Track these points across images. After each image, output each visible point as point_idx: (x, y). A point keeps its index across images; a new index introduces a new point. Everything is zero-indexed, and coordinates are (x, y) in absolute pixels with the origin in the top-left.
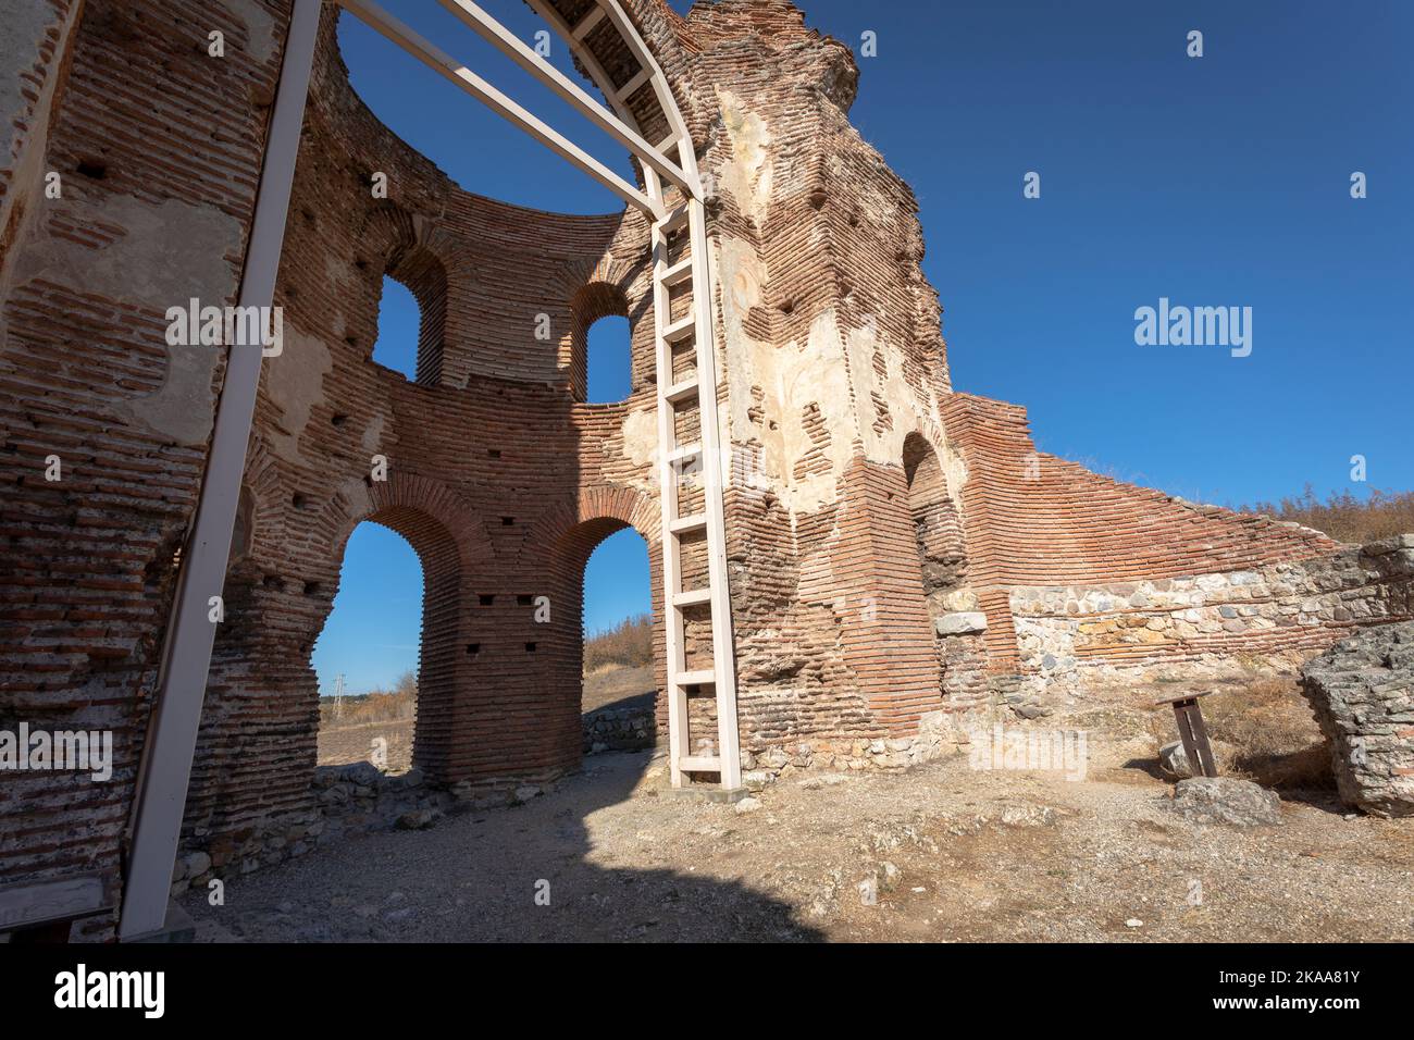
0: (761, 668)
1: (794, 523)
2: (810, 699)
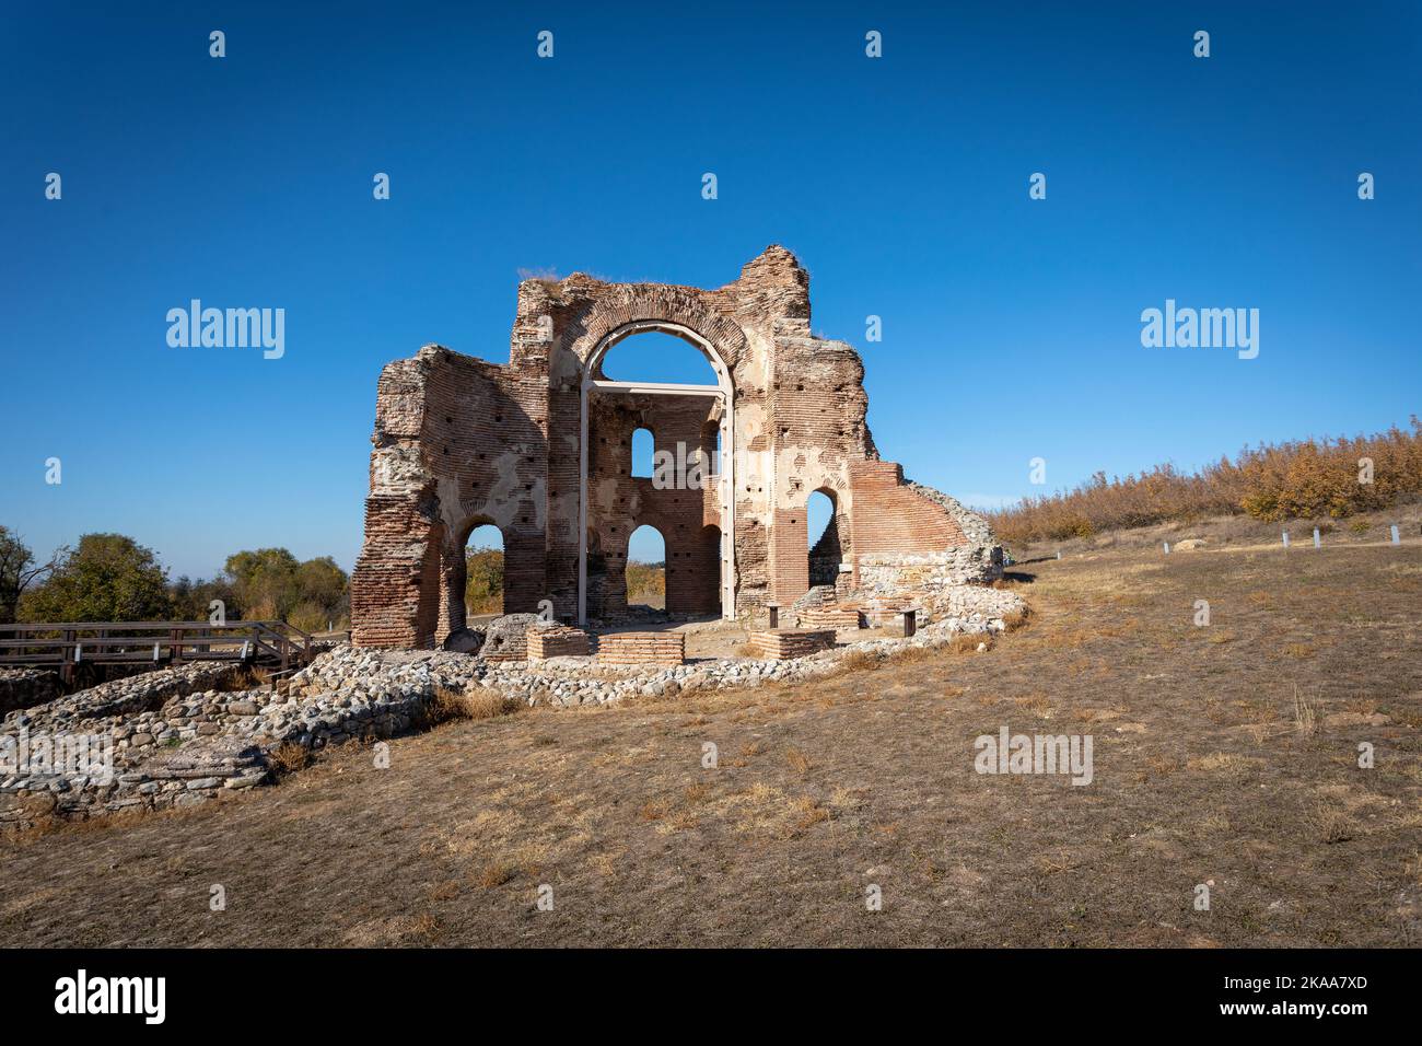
0: (748, 583)
1: (767, 529)
2: (768, 595)
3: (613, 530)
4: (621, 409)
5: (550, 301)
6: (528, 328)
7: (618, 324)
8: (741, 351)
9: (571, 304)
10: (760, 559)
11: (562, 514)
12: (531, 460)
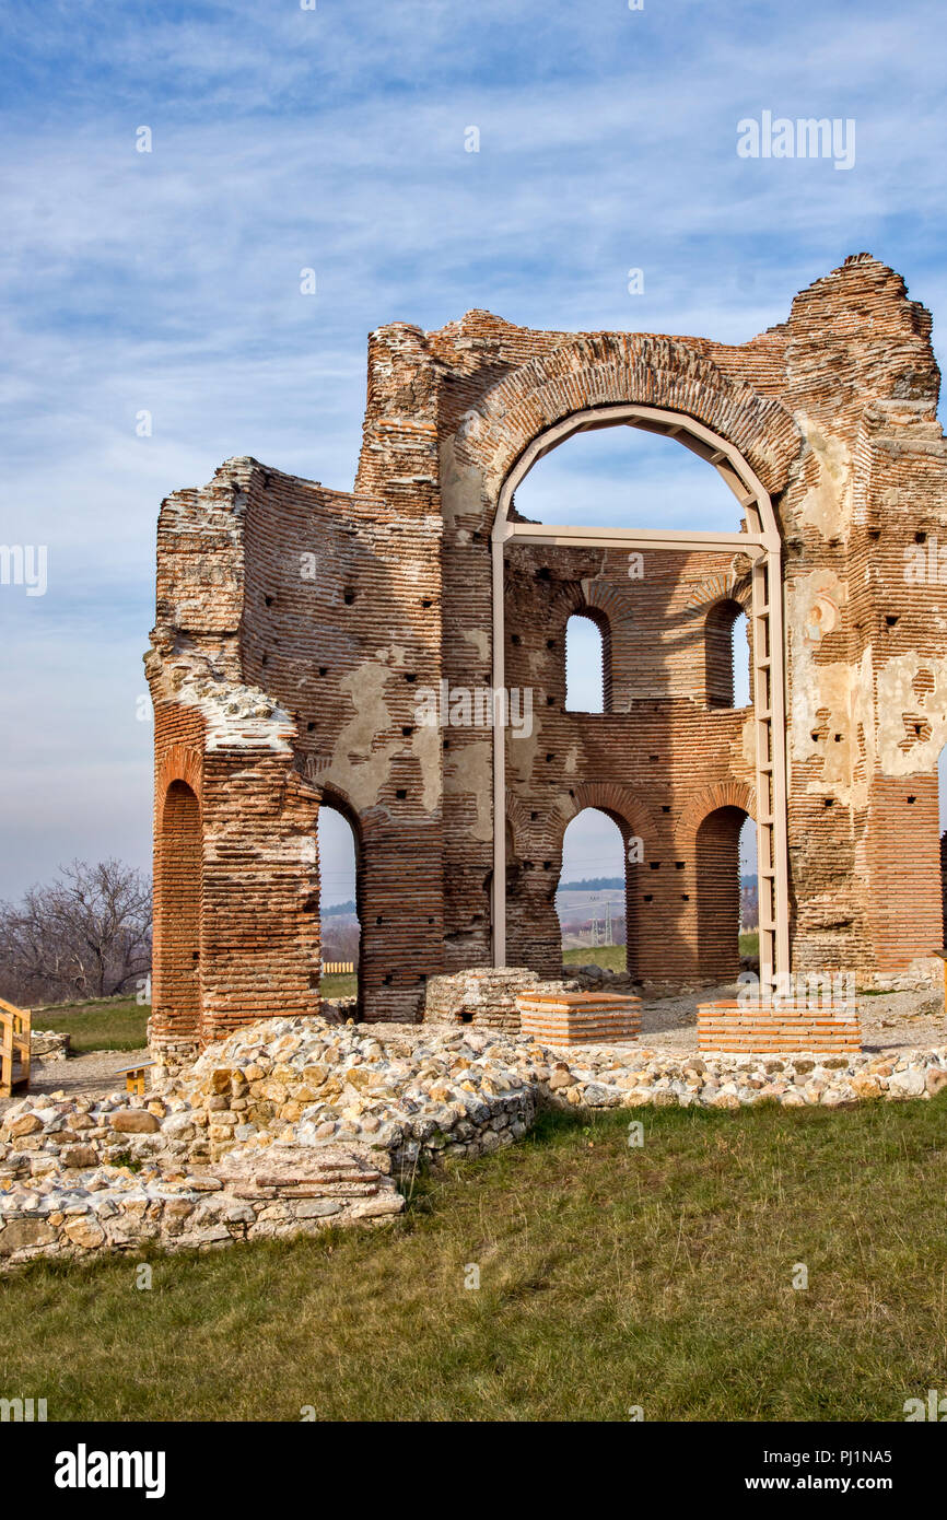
0: (815, 921)
1: (852, 816)
2: (856, 944)
3: (534, 816)
4: (544, 574)
5: (438, 369)
6: (397, 421)
7: (563, 412)
8: (796, 464)
9: (475, 374)
10: (838, 874)
11: (463, 786)
12: (411, 678)
